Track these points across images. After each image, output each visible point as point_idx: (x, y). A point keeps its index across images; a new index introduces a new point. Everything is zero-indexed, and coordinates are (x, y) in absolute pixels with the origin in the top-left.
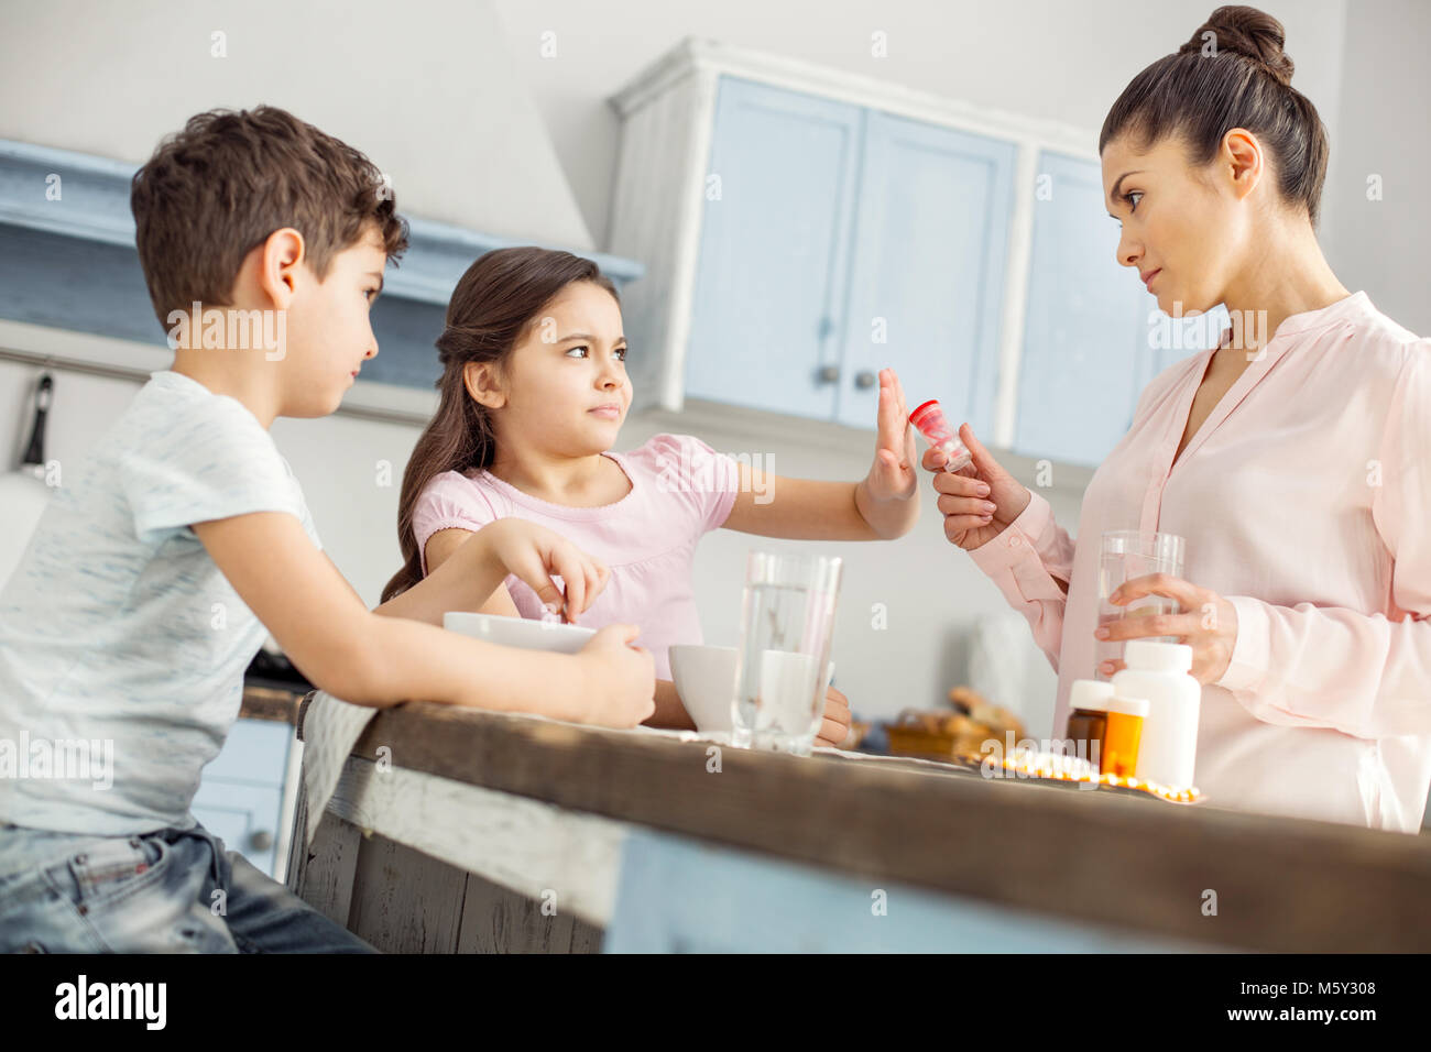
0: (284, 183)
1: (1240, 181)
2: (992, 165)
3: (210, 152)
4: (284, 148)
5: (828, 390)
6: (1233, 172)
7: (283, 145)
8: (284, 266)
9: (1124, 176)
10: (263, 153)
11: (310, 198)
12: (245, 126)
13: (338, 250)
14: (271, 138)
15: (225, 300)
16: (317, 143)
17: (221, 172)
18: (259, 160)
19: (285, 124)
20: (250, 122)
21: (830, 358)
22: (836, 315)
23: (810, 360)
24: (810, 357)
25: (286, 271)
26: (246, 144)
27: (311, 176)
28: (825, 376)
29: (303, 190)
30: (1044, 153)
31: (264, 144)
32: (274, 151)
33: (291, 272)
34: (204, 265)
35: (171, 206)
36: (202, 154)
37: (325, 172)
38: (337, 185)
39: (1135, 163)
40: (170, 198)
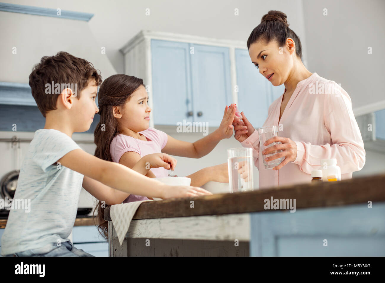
0: (65, 75)
1: (291, 50)
2: (223, 54)
3: (45, 71)
4: (64, 66)
5: (191, 118)
6: (289, 48)
7: (63, 65)
8: (68, 97)
9: (262, 51)
10: (58, 68)
11: (72, 78)
12: (53, 62)
13: (82, 90)
14: (60, 63)
15: (55, 108)
16: (74, 62)
17: (48, 76)
18: (58, 71)
19: (64, 59)
20: (54, 60)
21: (190, 110)
22: (190, 98)
23: (185, 111)
24: (184, 110)
25: (69, 99)
26: (54, 67)
27: (72, 71)
28: (189, 114)
29: (70, 76)
30: (236, 49)
31: (59, 66)
32: (61, 67)
33: (70, 98)
34: (48, 100)
35: (37, 86)
36: (43, 71)
37: (76, 70)
38: (79, 72)
39: (264, 48)
40: (37, 84)
